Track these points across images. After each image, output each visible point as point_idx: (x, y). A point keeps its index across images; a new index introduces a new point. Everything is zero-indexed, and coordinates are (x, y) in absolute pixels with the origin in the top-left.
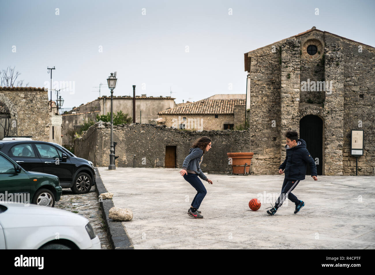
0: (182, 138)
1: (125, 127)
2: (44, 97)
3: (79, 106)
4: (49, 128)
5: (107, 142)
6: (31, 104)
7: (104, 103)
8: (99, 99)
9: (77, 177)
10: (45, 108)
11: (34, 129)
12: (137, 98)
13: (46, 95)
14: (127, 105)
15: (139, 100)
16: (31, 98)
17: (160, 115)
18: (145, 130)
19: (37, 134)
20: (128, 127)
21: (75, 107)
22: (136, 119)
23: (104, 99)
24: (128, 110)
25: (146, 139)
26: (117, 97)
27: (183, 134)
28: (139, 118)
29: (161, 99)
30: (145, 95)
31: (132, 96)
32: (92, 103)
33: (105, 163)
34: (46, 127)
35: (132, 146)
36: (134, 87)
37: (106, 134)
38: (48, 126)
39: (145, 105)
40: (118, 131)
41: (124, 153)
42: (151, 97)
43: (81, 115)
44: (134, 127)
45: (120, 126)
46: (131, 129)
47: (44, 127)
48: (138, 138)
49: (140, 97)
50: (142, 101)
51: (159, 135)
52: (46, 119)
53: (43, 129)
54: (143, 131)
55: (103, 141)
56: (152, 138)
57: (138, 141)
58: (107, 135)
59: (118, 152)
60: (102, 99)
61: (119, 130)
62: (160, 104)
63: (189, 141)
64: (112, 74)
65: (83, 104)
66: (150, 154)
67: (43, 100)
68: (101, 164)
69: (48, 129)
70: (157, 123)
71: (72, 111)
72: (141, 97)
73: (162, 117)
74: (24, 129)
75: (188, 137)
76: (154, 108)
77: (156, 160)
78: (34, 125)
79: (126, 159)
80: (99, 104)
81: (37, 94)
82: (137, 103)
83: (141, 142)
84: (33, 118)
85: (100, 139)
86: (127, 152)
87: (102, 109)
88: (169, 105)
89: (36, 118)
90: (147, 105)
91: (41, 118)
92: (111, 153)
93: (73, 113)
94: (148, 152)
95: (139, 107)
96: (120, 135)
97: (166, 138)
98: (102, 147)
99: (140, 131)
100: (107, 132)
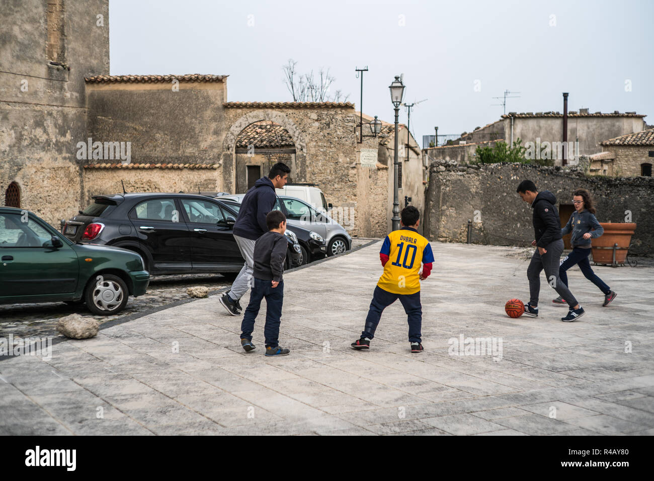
1: (481, 170)
2: (348, 118)
3: (472, 131)
4: (356, 170)
5: (448, 196)
6: (328, 131)
7: (511, 125)
8: (505, 118)
10: (350, 136)
11: (332, 172)
12: (571, 115)
13: (351, 115)
14: (552, 129)
15: (575, 120)
16: (328, 119)
17: (606, 146)
18: (519, 175)
20: (486, 169)
21: (465, 133)
23: (511, 119)
24: (554, 138)
26: (534, 114)
27: (595, 183)
29: (616, 116)
30: (586, 110)
31: (562, 112)
32: (493, 125)
33: (444, 232)
34: (350, 169)
35: (494, 203)
36: (566, 96)
37: (446, 182)
38: (355, 167)
39: (586, 128)
40: (469, 177)
42: (596, 113)
43: (471, 147)
44: (498, 170)
45: (473, 168)
46: (492, 173)
47: (347, 168)
48: (505, 190)
49: (576, 113)
50: (579, 120)
51: (546, 184)
52: (350, 155)
53: (346, 171)
54: (515, 177)
55: (441, 194)
57: (505, 194)
58: (447, 183)
59: (468, 213)
61: (470, 174)
62: (614, 125)
63: (606, 196)
64: (397, 78)
65: (478, 128)
66: (529, 218)
67: (346, 124)
68: (437, 233)
69: (354, 171)
71: (460, 140)
72: (579, 114)
73: (608, 150)
74: (316, 171)
75: (604, 189)
76: (601, 134)
78: (331, 166)
79: (482, 226)
81: (336, 113)
82: (571, 125)
83: (511, 197)
84: (331, 154)
85: (437, 190)
86: (483, 214)
87: (507, 136)
88: (633, 127)
89: (335, 153)
90: (588, 128)
91: (343, 153)
93: (461, 142)
94: (525, 214)
95: (574, 132)
96: (472, 184)
97: (561, 190)
98: (439, 204)
99: (509, 177)
100: (448, 178)
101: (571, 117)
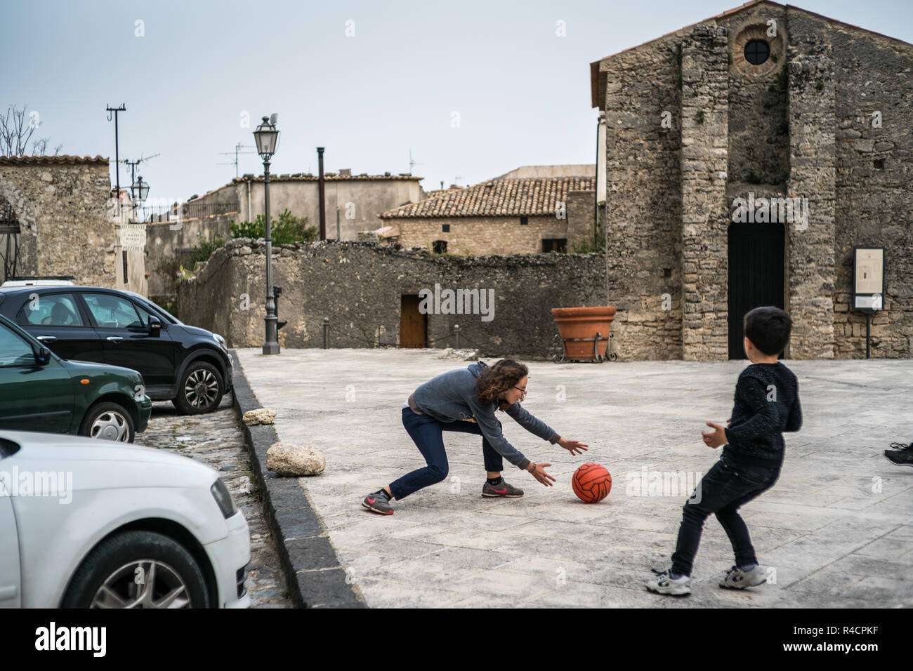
0: (441, 276)
1: (300, 250)
2: (101, 180)
3: (185, 201)
4: (114, 255)
5: (257, 289)
6: (70, 198)
7: (247, 192)
8: (236, 183)
9: (188, 372)
10: (104, 206)
11: (78, 260)
12: (329, 178)
13: (104, 174)
14: (304, 197)
15: (334, 185)
16: (68, 182)
17: (387, 219)
18: (350, 256)
19: (86, 271)
20: (307, 250)
21: (177, 204)
22: (327, 230)
23: (247, 184)
24: (306, 210)
25: (353, 279)
26: (278, 176)
27: (443, 264)
28: (333, 228)
29: (387, 179)
30: (348, 171)
31: (316, 174)
32: (217, 192)
33: (254, 339)
34: (106, 255)
35: (319, 297)
36: (321, 151)
37: (254, 268)
38: (113, 252)
39: (349, 195)
40: (284, 261)
41: (301, 314)
42: (362, 175)
43: (192, 224)
44: (323, 250)
45: (289, 248)
46: (314, 255)
47: (102, 253)
48: (333, 277)
49: (335, 175)
50: (340, 185)
51: (384, 267)
52: (106, 234)
53: (100, 257)
54: (344, 260)
55: (248, 286)
56: (368, 277)
58: (256, 270)
59: (285, 311)
60: (241, 182)
61: (286, 257)
62: (385, 192)
63: (457, 281)
64: (265, 120)
65: (196, 197)
66: (363, 315)
67: (98, 188)
68: (244, 342)
69: (111, 258)
70: (378, 238)
71: (169, 213)
72: (337, 177)
73: (390, 225)
74: (53, 258)
75: (455, 273)
76: (370, 204)
77: (377, 330)
78: (76, 250)
79: (305, 330)
80: (236, 196)
81: (82, 172)
82: (329, 191)
83: (340, 287)
84: (75, 232)
85: (241, 280)
86: (306, 312)
87: (242, 207)
88: (408, 194)
89: (80, 231)
90: (352, 195)
91: (95, 230)
92: (268, 313)
94: (359, 311)
95: (334, 201)
96: (290, 271)
97: (402, 276)
99: (337, 261)
100: (257, 263)
101: (329, 181)
